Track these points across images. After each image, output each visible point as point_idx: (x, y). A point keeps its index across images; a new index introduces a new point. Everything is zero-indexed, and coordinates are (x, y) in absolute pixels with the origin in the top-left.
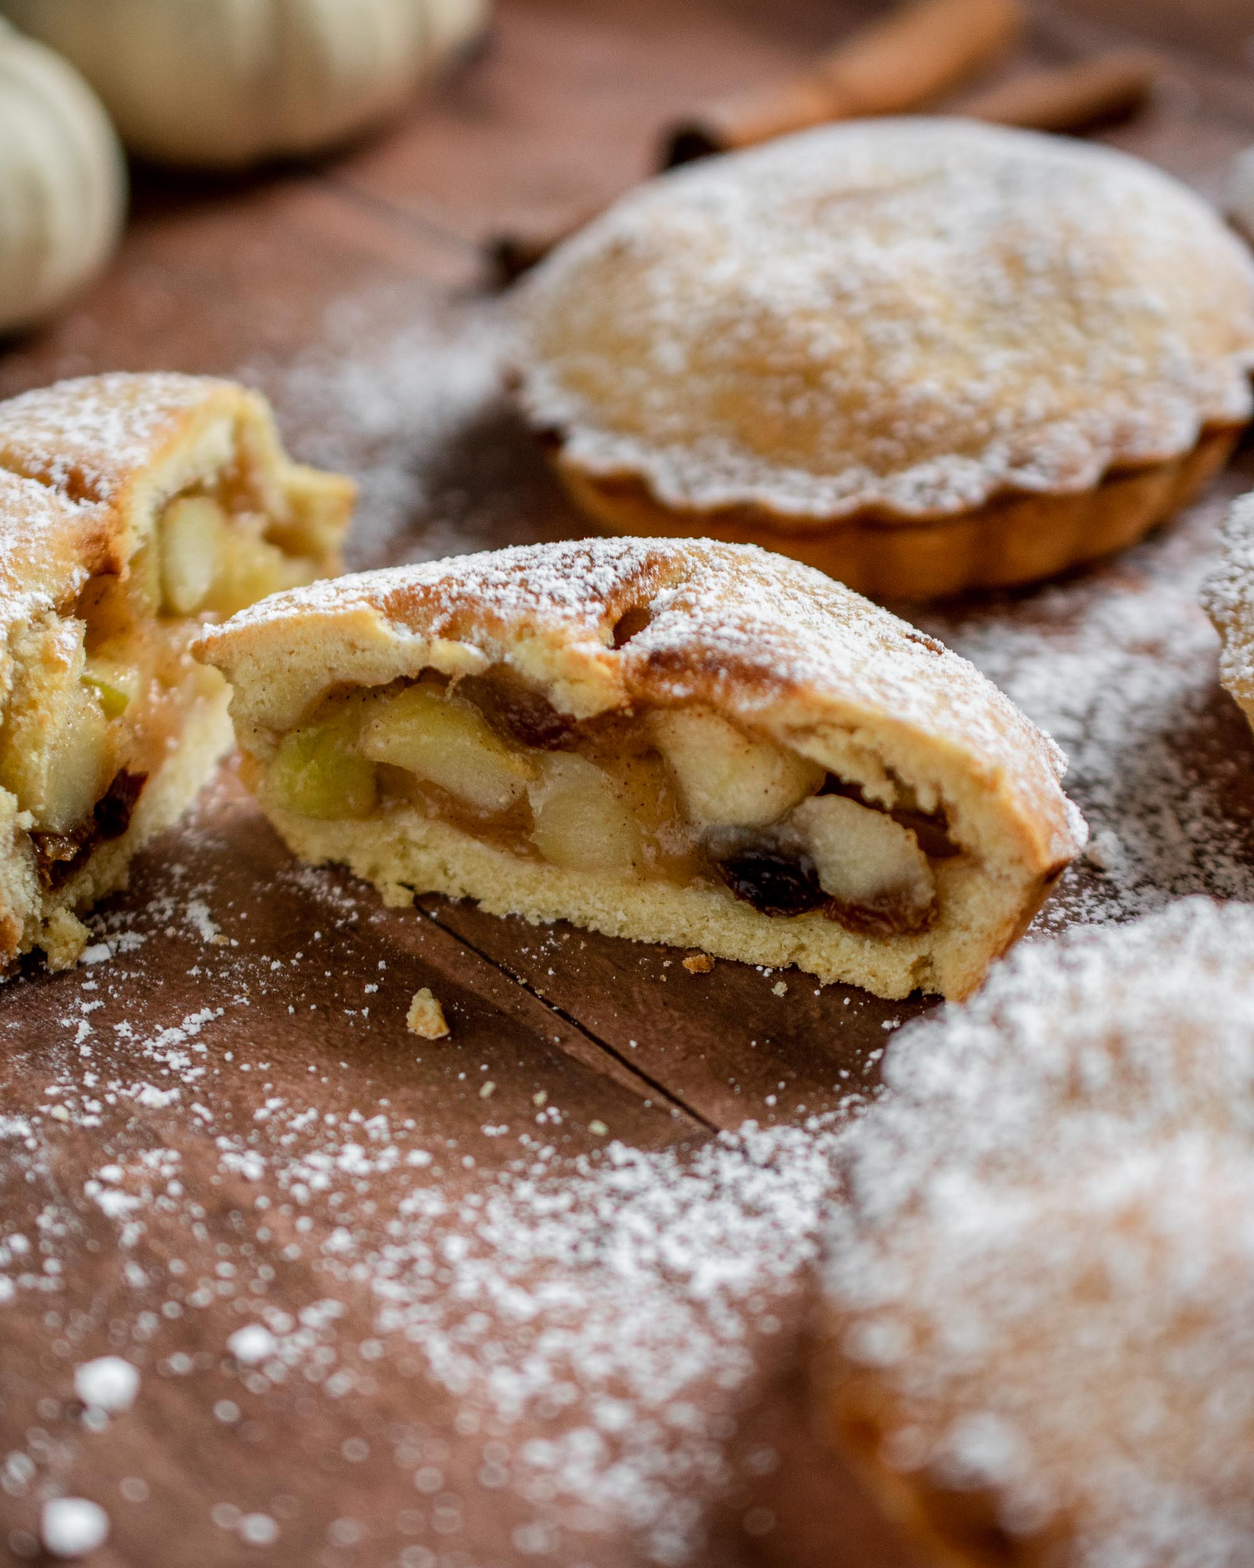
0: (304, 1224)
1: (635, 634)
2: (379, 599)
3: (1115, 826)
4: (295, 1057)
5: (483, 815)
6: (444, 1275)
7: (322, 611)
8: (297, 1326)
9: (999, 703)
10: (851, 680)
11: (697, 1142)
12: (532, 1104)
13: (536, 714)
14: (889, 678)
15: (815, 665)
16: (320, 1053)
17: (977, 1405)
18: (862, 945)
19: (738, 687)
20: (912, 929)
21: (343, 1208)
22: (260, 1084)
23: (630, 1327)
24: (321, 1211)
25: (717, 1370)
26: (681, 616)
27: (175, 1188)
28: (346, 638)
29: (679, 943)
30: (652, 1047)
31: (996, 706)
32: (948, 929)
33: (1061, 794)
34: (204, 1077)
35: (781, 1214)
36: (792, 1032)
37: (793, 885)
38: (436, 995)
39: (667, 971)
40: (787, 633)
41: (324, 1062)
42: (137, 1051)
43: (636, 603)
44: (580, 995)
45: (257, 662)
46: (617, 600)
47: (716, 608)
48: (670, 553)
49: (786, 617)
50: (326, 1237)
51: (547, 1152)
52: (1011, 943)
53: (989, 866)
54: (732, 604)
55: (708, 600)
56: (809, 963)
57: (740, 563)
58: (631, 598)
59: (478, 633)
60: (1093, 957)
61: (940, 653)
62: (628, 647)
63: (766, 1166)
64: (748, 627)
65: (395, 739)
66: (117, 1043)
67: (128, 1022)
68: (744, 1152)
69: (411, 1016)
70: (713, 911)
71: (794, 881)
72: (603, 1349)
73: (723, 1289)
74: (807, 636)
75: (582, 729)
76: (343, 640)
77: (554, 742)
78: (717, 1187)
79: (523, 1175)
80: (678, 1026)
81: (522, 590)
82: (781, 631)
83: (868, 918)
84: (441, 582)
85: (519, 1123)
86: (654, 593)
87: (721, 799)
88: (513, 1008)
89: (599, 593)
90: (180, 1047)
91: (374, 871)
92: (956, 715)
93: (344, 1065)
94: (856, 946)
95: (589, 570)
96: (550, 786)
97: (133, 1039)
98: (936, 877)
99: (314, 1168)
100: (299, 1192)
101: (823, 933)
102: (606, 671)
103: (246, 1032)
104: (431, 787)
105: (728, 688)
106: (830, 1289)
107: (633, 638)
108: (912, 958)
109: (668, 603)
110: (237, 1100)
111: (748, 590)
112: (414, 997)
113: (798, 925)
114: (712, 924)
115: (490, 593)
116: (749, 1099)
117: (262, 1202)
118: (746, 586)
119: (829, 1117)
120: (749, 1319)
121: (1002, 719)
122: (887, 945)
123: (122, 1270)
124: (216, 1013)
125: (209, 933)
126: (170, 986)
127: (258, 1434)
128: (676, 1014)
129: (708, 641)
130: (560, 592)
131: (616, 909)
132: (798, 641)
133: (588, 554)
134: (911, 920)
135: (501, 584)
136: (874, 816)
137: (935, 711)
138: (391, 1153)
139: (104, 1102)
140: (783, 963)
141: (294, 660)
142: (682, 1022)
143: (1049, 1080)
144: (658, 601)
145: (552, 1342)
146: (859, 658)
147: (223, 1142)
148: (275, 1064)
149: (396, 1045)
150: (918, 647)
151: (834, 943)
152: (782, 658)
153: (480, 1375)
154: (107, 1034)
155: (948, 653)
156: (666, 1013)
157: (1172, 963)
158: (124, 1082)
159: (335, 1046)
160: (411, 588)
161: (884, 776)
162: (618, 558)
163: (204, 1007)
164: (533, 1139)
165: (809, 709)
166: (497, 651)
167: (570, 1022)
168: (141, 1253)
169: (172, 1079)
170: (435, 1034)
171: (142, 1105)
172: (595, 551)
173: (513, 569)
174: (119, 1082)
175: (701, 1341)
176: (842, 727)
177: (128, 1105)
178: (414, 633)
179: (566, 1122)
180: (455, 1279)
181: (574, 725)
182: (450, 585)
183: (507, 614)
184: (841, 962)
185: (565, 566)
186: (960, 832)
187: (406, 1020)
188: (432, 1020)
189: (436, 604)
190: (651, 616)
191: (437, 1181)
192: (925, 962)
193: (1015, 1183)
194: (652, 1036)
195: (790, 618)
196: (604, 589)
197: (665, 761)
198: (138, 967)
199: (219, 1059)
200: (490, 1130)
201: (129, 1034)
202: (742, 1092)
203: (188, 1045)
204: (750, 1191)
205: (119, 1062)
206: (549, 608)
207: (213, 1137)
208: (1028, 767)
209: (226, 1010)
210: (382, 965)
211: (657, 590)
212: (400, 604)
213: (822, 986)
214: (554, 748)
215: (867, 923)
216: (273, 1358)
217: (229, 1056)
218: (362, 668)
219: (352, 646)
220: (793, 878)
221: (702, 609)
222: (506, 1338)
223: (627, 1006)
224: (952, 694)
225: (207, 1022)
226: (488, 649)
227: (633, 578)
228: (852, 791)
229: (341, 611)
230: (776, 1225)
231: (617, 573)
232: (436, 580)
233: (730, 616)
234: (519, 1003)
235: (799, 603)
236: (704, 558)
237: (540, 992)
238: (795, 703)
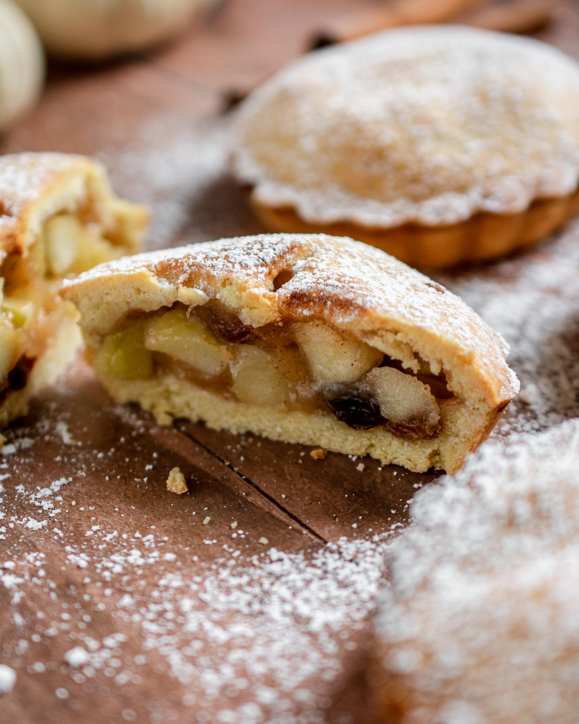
0: (108, 592)
1: (284, 283)
2: (152, 266)
3: (536, 382)
4: (109, 503)
5: (207, 377)
6: (180, 620)
7: (122, 272)
8: (102, 647)
9: (473, 318)
10: (396, 307)
11: (315, 548)
12: (230, 528)
13: (233, 325)
14: (416, 305)
15: (377, 299)
16: (121, 501)
17: (456, 696)
18: (403, 444)
19: (337, 311)
20: (429, 436)
21: (129, 583)
22: (89, 518)
23: (277, 647)
24: (117, 585)
25: (323, 670)
26: (308, 274)
27: (42, 573)
28: (135, 286)
29: (309, 443)
30: (294, 498)
31: (472, 320)
32: (447, 436)
33: (506, 366)
34: (60, 514)
35: (359, 587)
36: (366, 490)
37: (367, 413)
38: (181, 471)
39: (303, 458)
40: (363, 282)
41: (123, 506)
42: (27, 500)
43: (285, 267)
44: (257, 471)
45: (90, 299)
46: (275, 266)
47: (326, 270)
48: (303, 242)
49: (363, 274)
50: (119, 600)
51: (237, 553)
52: (480, 442)
53: (467, 403)
54: (335, 268)
55: (322, 266)
56: (376, 454)
57: (339, 247)
58: (282, 265)
59: (202, 283)
60: (522, 450)
61: (443, 292)
62: (280, 290)
63: (351, 561)
64: (343, 279)
65: (161, 338)
66: (17, 496)
67: (23, 485)
68: (340, 553)
69: (169, 482)
70: (326, 427)
71: (367, 411)
72: (262, 659)
73: (327, 626)
74: (374, 285)
75: (256, 333)
76: (133, 287)
77: (243, 339)
78: (326, 572)
79: (224, 566)
80: (307, 487)
81: (226, 261)
82: (360, 281)
83: (405, 430)
84: (184, 257)
85: (223, 538)
86: (294, 262)
87: (329, 369)
88: (222, 477)
89: (266, 262)
90: (49, 498)
91: (153, 406)
92: (451, 324)
93: (133, 508)
94: (400, 445)
95: (261, 251)
96: (241, 362)
97: (25, 494)
98: (441, 409)
99: (114, 562)
100: (107, 574)
101: (383, 438)
102: (269, 303)
103: (83, 490)
104: (181, 364)
105: (331, 310)
106: (379, 630)
107: (283, 285)
108: (429, 451)
109: (302, 267)
110: (77, 526)
111: (343, 260)
112: (170, 472)
113: (370, 434)
114: (326, 433)
115: (209, 262)
116: (343, 525)
117: (87, 580)
118: (342, 258)
119: (385, 534)
120: (340, 643)
121: (475, 326)
122: (416, 444)
123: (12, 617)
124: (68, 480)
125: (67, 438)
126: (46, 467)
127: (78, 706)
128: (306, 480)
129: (321, 287)
130: (245, 262)
131: (276, 426)
132: (368, 287)
133: (260, 242)
134: (428, 432)
135: (215, 258)
136: (408, 376)
137: (439, 322)
138: (156, 554)
139: (8, 527)
140: (363, 453)
141: (109, 298)
142: (309, 485)
143: (497, 517)
144: (296, 266)
145: (236, 655)
146: (400, 295)
147: (68, 548)
148: (98, 507)
149: (161, 497)
150: (432, 290)
151: (388, 443)
152: (360, 295)
153: (197, 673)
154: (12, 492)
155: (448, 293)
156: (301, 480)
157: (563, 454)
158: (19, 517)
159: (129, 498)
160: (169, 260)
161: (413, 357)
162: (276, 244)
163: (62, 477)
164: (230, 547)
165: (373, 323)
166: (212, 293)
167: (251, 485)
168: (22, 608)
169: (45, 515)
170: (181, 491)
171: (27, 528)
172: (264, 241)
173: (222, 251)
174: (16, 517)
175: (314, 655)
176: (390, 331)
177: (20, 529)
178: (170, 284)
179: (247, 538)
180: (186, 621)
181: (252, 331)
182: (189, 259)
183: (217, 274)
184: (392, 453)
185: (248, 249)
186: (453, 386)
187: (166, 484)
188: (180, 484)
189: (181, 268)
190: (293, 274)
191: (179, 569)
192: (436, 453)
193: (479, 573)
194: (294, 492)
195: (365, 275)
196: (268, 260)
197: (300, 349)
198: (29, 456)
199: (69, 505)
200: (207, 542)
201: (23, 491)
202: (339, 521)
203: (53, 497)
204: (342, 574)
205: (17, 506)
206: (239, 270)
207: (63, 545)
208: (489, 352)
209: (74, 479)
210: (155, 455)
211: (296, 261)
212: (163, 268)
213: (382, 466)
214: (243, 343)
215: (405, 433)
216: (88, 664)
217: (74, 503)
218: (144, 302)
219: (138, 291)
220: (367, 410)
221: (319, 270)
222: (211, 653)
223: (281, 476)
224: (448, 314)
225: (64, 485)
226: (208, 292)
227: (283, 254)
228: (396, 364)
229: (132, 272)
230: (355, 592)
231: (275, 252)
232: (182, 256)
233: (333, 274)
234: (225, 474)
235: (370, 267)
236: (321, 245)
237: (236, 469)
238: (366, 319)
